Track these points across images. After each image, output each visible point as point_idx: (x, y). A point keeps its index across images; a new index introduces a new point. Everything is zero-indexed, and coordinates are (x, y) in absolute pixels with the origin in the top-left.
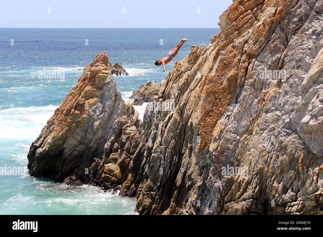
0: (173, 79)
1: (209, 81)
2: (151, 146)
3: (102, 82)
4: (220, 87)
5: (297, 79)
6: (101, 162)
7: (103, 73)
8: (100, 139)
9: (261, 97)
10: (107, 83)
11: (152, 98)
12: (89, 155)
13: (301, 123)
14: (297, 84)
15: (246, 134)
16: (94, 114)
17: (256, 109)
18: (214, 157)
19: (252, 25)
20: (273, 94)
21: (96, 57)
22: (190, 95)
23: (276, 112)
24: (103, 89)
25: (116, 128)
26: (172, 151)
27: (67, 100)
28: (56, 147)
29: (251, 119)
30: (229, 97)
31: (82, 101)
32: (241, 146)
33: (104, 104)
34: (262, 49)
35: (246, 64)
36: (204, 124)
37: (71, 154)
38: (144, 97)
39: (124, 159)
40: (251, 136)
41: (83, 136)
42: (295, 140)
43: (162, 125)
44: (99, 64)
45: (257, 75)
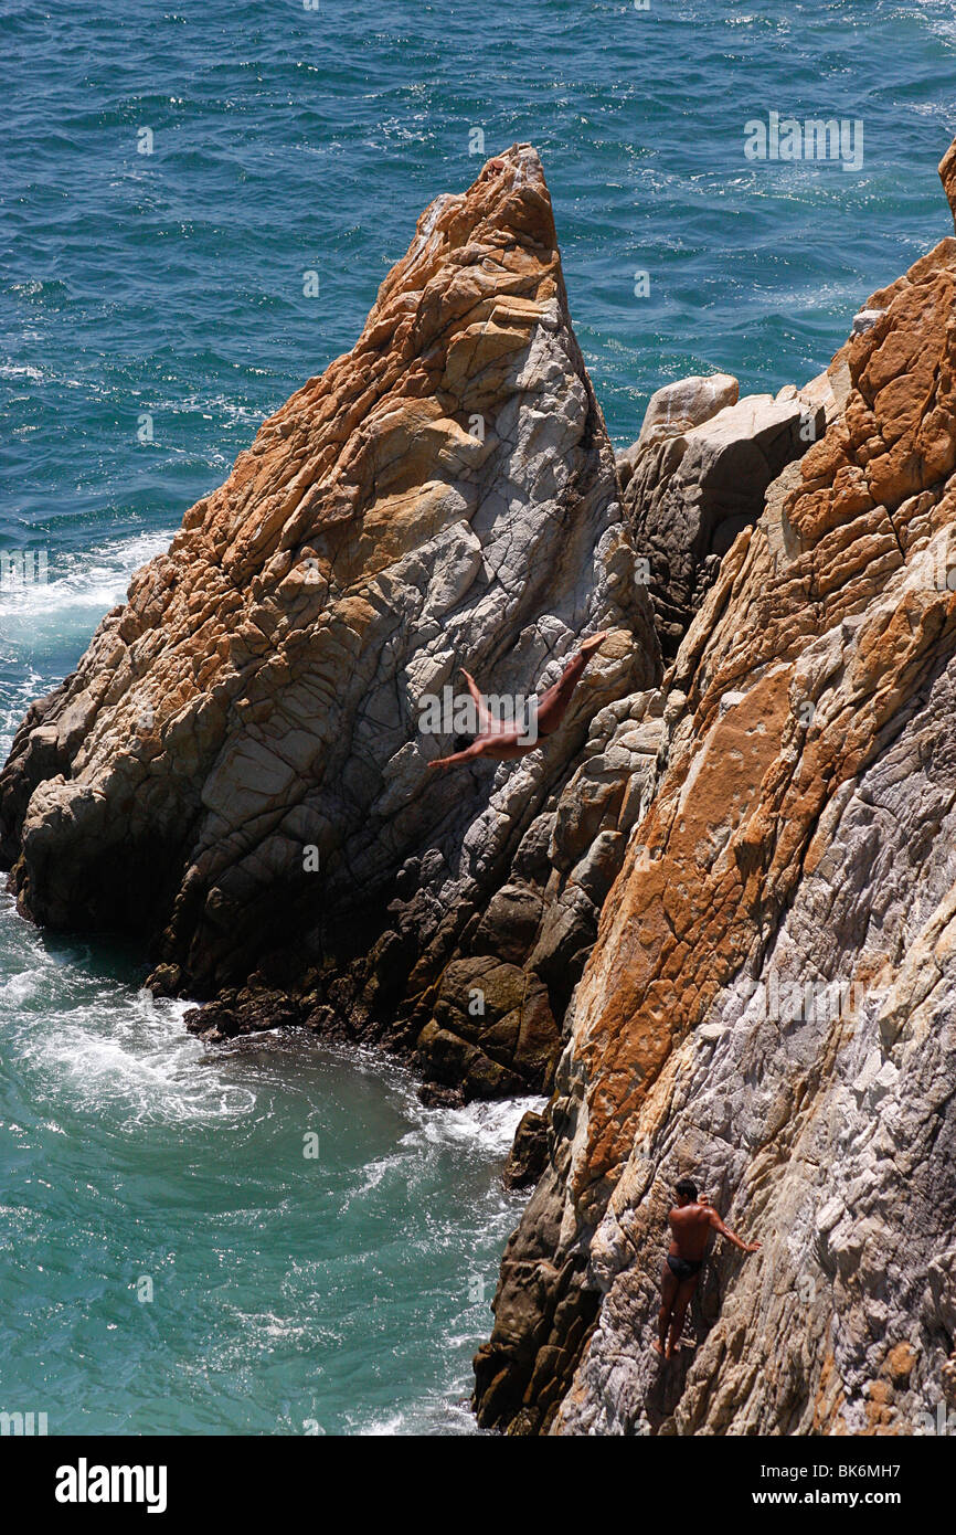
1: (657, 839)
3: (489, 380)
4: (699, 884)
6: (434, 935)
7: (503, 320)
12: (368, 872)
16: (416, 598)
28: (154, 791)
30: (727, 946)
31: (339, 501)
36: (613, 1057)
41: (330, 738)
44: (485, 248)
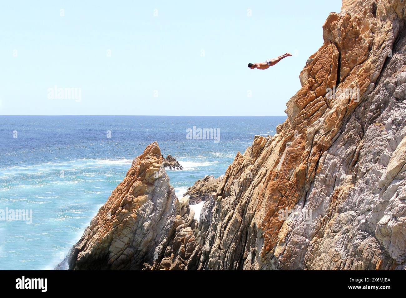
0: (234, 174)
1: (274, 176)
2: (208, 250)
3: (153, 177)
4: (287, 183)
5: (374, 175)
6: (151, 268)
7: (154, 167)
8: (151, 241)
9: (333, 195)
10: (159, 178)
11: (210, 195)
12: (138, 260)
13: (378, 225)
14: (374, 180)
15: (316, 236)
16: (144, 213)
17: (328, 209)
18: (279, 262)
19: (323, 113)
20: (346, 191)
21: (147, 148)
22: (253, 192)
23: (350, 212)
24: (154, 185)
25: (168, 229)
26: (232, 255)
27: (114, 197)
28: (100, 251)
29: (322, 219)
30: (296, 195)
31: (130, 198)
32: (311, 251)
33: (155, 201)
34: (334, 141)
35: (317, 157)
36: (269, 225)
37: (117, 258)
38: (201, 194)
39: (178, 265)
40: (322, 239)
41: (131, 238)
42: (372, 244)
43: (221, 226)
44: (150, 156)
45: (329, 170)
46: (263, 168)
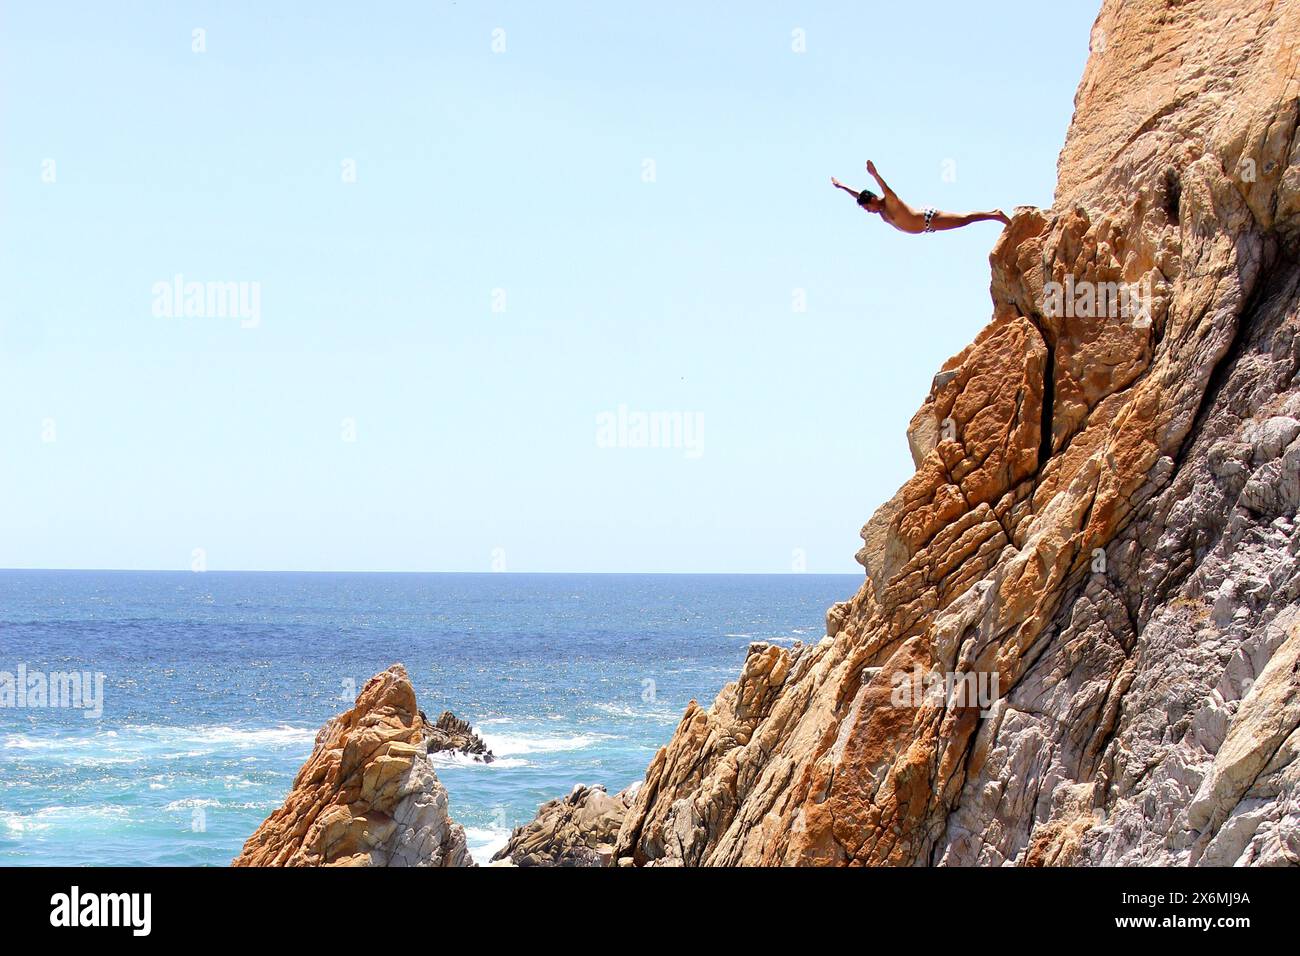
0: (676, 779)
1: (820, 787)
3: (389, 790)
4: (865, 812)
5: (1171, 782)
7: (395, 754)
9: (1027, 852)
10: (412, 793)
11: (591, 853)
14: (1174, 801)
19: (992, 560)
20: (1075, 840)
21: (367, 689)
22: (745, 843)
24: (393, 818)
27: (249, 861)
30: (898, 853)
34: (1033, 660)
35: (970, 718)
38: (559, 850)
45: (1013, 765)
46: (779, 757)
